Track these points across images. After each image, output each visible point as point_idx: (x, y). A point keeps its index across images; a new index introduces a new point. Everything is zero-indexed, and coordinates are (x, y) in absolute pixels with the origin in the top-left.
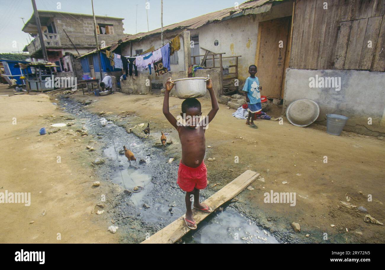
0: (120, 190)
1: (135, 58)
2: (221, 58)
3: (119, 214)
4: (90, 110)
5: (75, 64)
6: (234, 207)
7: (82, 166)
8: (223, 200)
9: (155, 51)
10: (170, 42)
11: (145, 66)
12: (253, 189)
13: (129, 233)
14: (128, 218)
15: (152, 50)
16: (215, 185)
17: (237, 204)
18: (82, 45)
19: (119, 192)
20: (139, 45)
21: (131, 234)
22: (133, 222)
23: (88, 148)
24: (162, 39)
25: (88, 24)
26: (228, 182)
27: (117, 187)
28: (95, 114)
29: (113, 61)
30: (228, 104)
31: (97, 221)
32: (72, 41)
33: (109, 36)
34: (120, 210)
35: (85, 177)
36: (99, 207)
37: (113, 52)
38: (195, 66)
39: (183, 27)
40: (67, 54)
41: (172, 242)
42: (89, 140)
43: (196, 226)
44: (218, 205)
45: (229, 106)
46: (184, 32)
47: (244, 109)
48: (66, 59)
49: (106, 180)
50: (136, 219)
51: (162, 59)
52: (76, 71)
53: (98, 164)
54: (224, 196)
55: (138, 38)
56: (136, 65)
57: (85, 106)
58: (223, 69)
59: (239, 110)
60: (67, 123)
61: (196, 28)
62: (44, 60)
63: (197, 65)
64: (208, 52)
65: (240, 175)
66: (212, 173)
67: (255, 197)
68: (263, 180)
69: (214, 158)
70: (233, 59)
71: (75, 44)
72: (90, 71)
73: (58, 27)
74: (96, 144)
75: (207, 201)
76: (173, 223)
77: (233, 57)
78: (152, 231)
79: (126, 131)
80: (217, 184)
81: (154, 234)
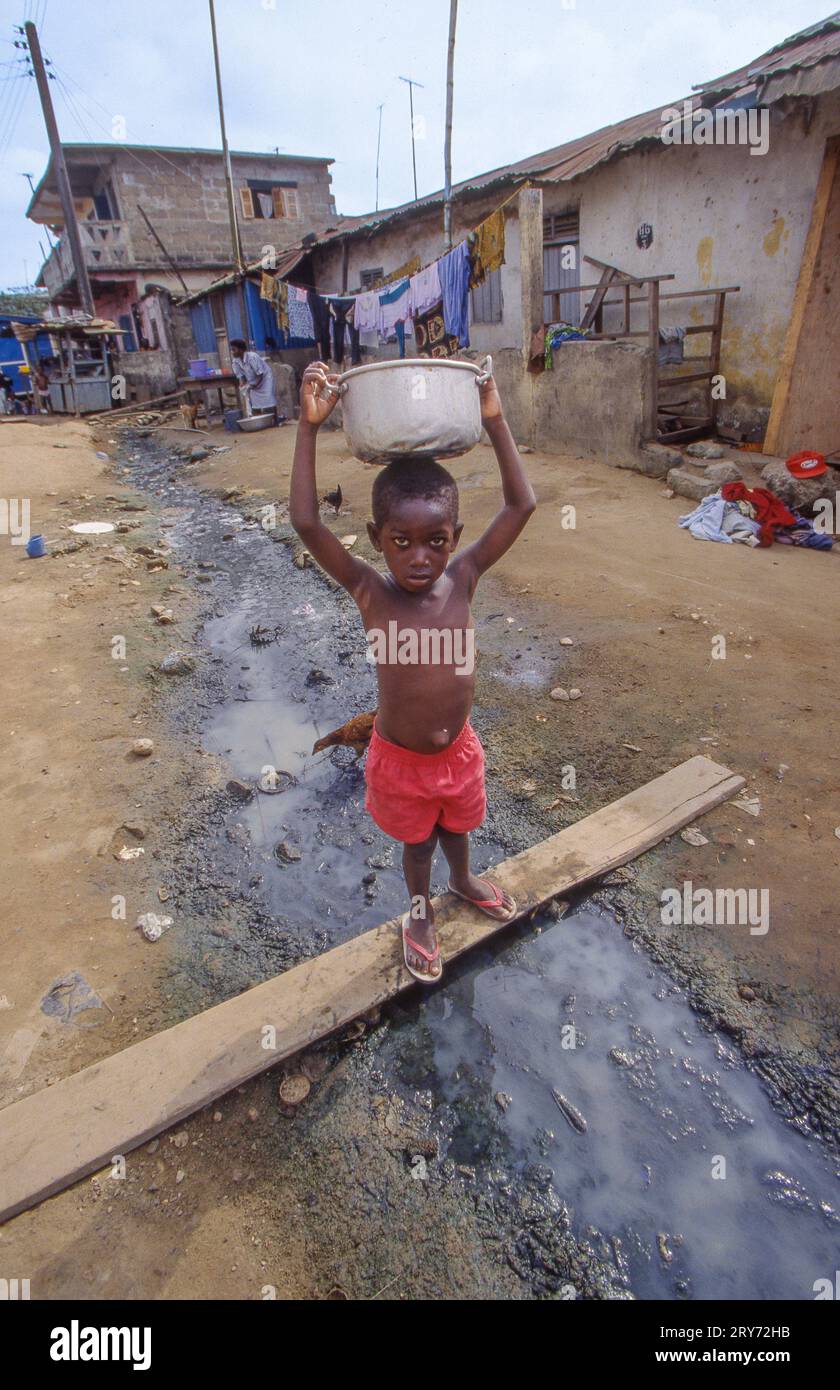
0: (216, 780)
1: (353, 302)
2: (656, 297)
3: (190, 870)
4: (200, 478)
5: (175, 323)
6: (610, 907)
7: (117, 678)
8: (571, 873)
9: (419, 271)
10: (472, 238)
11: (386, 330)
12: (704, 841)
13: (201, 953)
14: (216, 887)
15: (411, 268)
16: (557, 802)
17: (625, 896)
18: (198, 259)
19: (212, 783)
20: (372, 254)
21: (206, 957)
22: (226, 910)
23: (155, 614)
24: (446, 228)
25: (215, 184)
26: (608, 798)
27: (210, 767)
28: (213, 493)
29: (282, 310)
30: (669, 479)
31: (113, 884)
32: (166, 248)
33: (284, 225)
34: (198, 854)
35: (119, 716)
36: (130, 836)
37: (284, 280)
38: (557, 326)
39: (521, 175)
40: (151, 290)
41: (335, 1020)
42: (165, 586)
43: (438, 970)
44: (547, 892)
45: (673, 487)
46: (521, 194)
47: (728, 500)
48: (148, 308)
49: (181, 734)
50: (242, 896)
51: (441, 303)
52: (176, 347)
53: (170, 673)
54: (578, 858)
55: (367, 227)
56: (356, 326)
57: (189, 467)
58: (662, 341)
59: (706, 504)
60: (118, 523)
61: (569, 177)
62: (84, 312)
63: (564, 326)
64: (611, 272)
65: (662, 773)
66: (553, 752)
67: (706, 877)
68: (752, 806)
69: (575, 691)
70: (707, 301)
71: (175, 257)
72: (215, 349)
73: (124, 198)
74: (185, 599)
75: (507, 868)
76: (357, 941)
77: (704, 293)
78: (283, 956)
79: (292, 561)
80: (562, 800)
81: (286, 970)
